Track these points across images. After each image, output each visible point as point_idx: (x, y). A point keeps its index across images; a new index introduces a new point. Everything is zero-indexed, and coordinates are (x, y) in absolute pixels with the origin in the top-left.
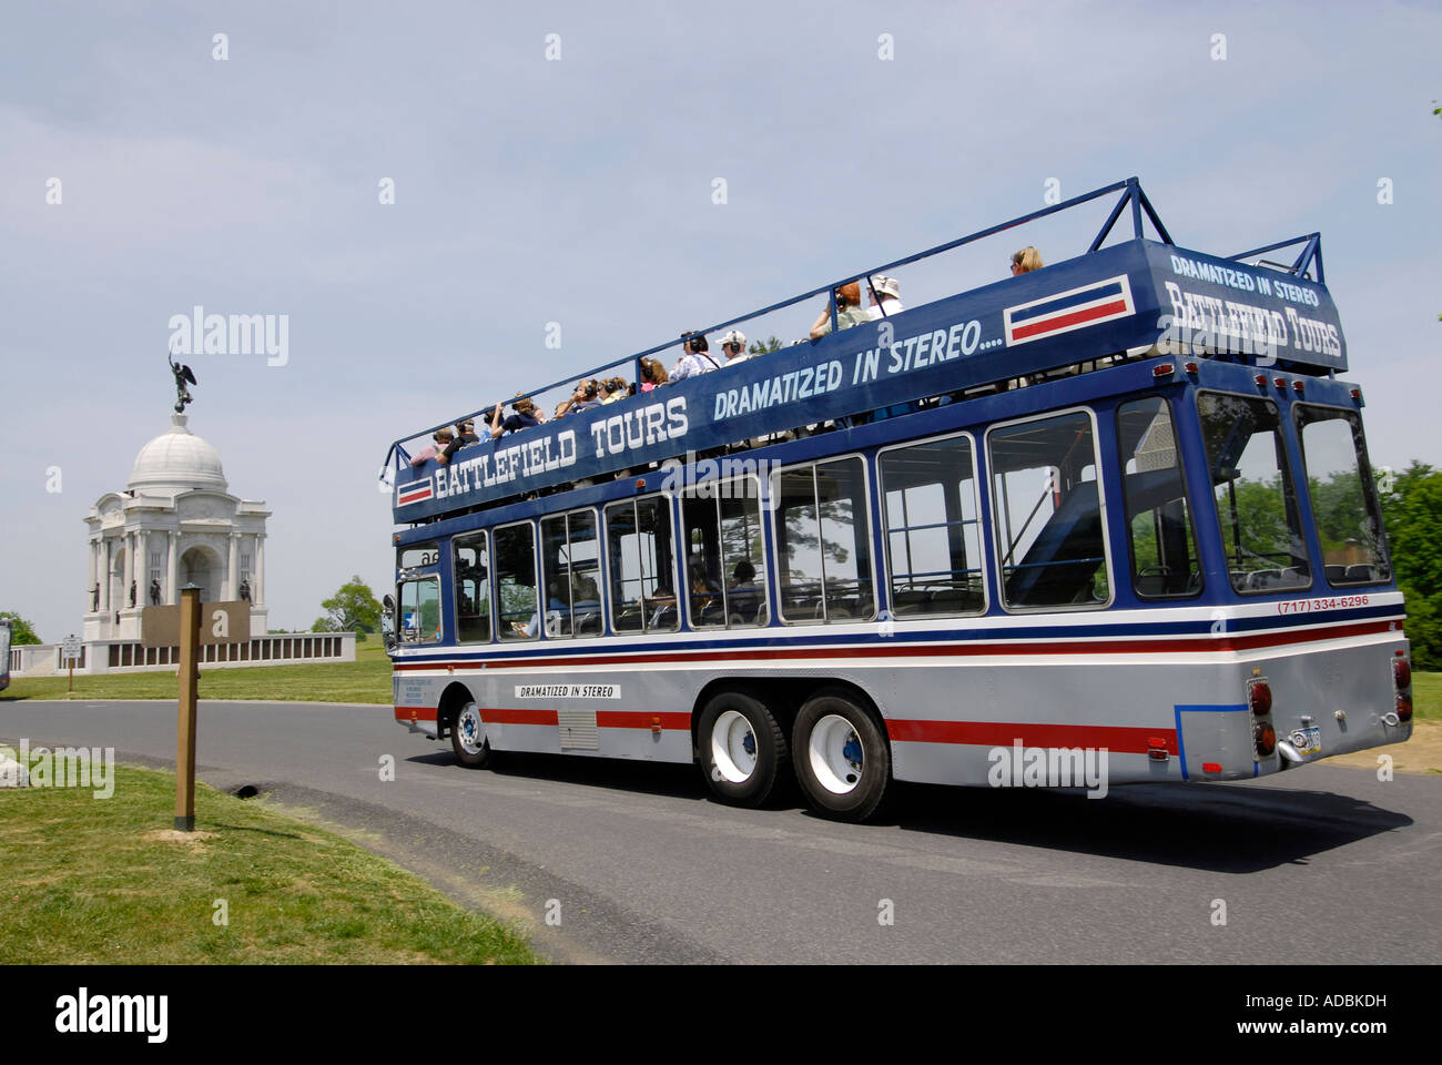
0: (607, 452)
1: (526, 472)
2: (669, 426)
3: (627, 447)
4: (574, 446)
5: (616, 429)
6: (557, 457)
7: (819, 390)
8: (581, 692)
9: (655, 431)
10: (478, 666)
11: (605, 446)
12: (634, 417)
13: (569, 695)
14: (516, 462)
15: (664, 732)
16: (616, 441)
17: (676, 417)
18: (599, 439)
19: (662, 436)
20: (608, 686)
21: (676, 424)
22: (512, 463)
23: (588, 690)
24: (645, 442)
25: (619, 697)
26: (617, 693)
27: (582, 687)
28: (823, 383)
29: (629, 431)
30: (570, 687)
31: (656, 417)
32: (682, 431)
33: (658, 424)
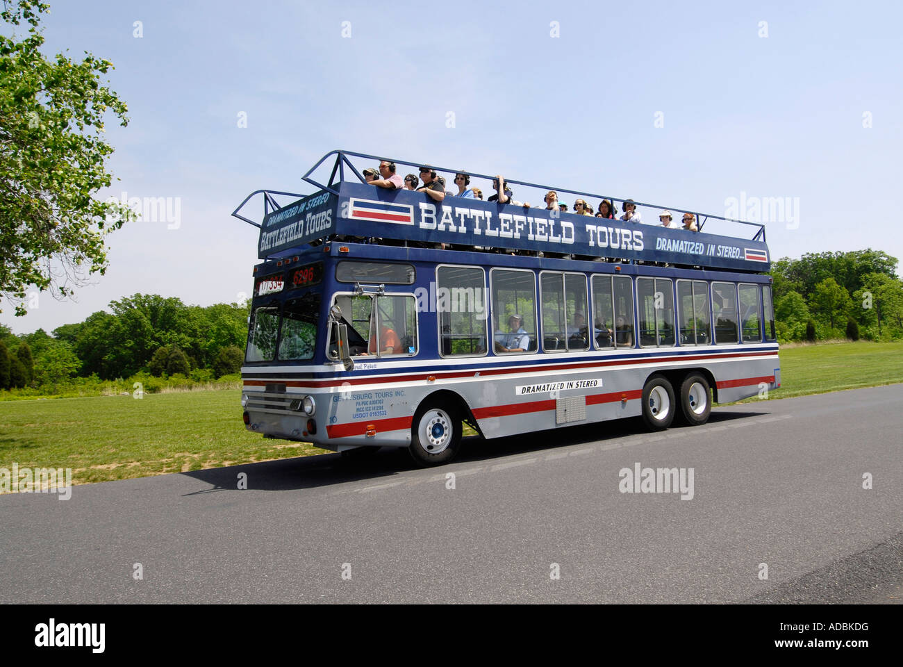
0: (596, 245)
1: (531, 237)
2: (634, 243)
3: (609, 246)
4: (573, 233)
5: (603, 234)
6: (560, 235)
7: (696, 253)
8: (575, 385)
9: (626, 243)
10: (472, 374)
11: (595, 240)
12: (614, 231)
13: (565, 388)
14: (522, 227)
15: (628, 401)
16: (603, 240)
17: (638, 241)
18: (591, 235)
19: (630, 247)
20: (594, 380)
21: (638, 244)
22: (517, 227)
23: (579, 384)
24: (620, 247)
25: (602, 386)
26: (600, 383)
27: (575, 383)
28: (698, 250)
29: (611, 238)
30: (566, 383)
31: (627, 236)
32: (641, 248)
33: (628, 240)
